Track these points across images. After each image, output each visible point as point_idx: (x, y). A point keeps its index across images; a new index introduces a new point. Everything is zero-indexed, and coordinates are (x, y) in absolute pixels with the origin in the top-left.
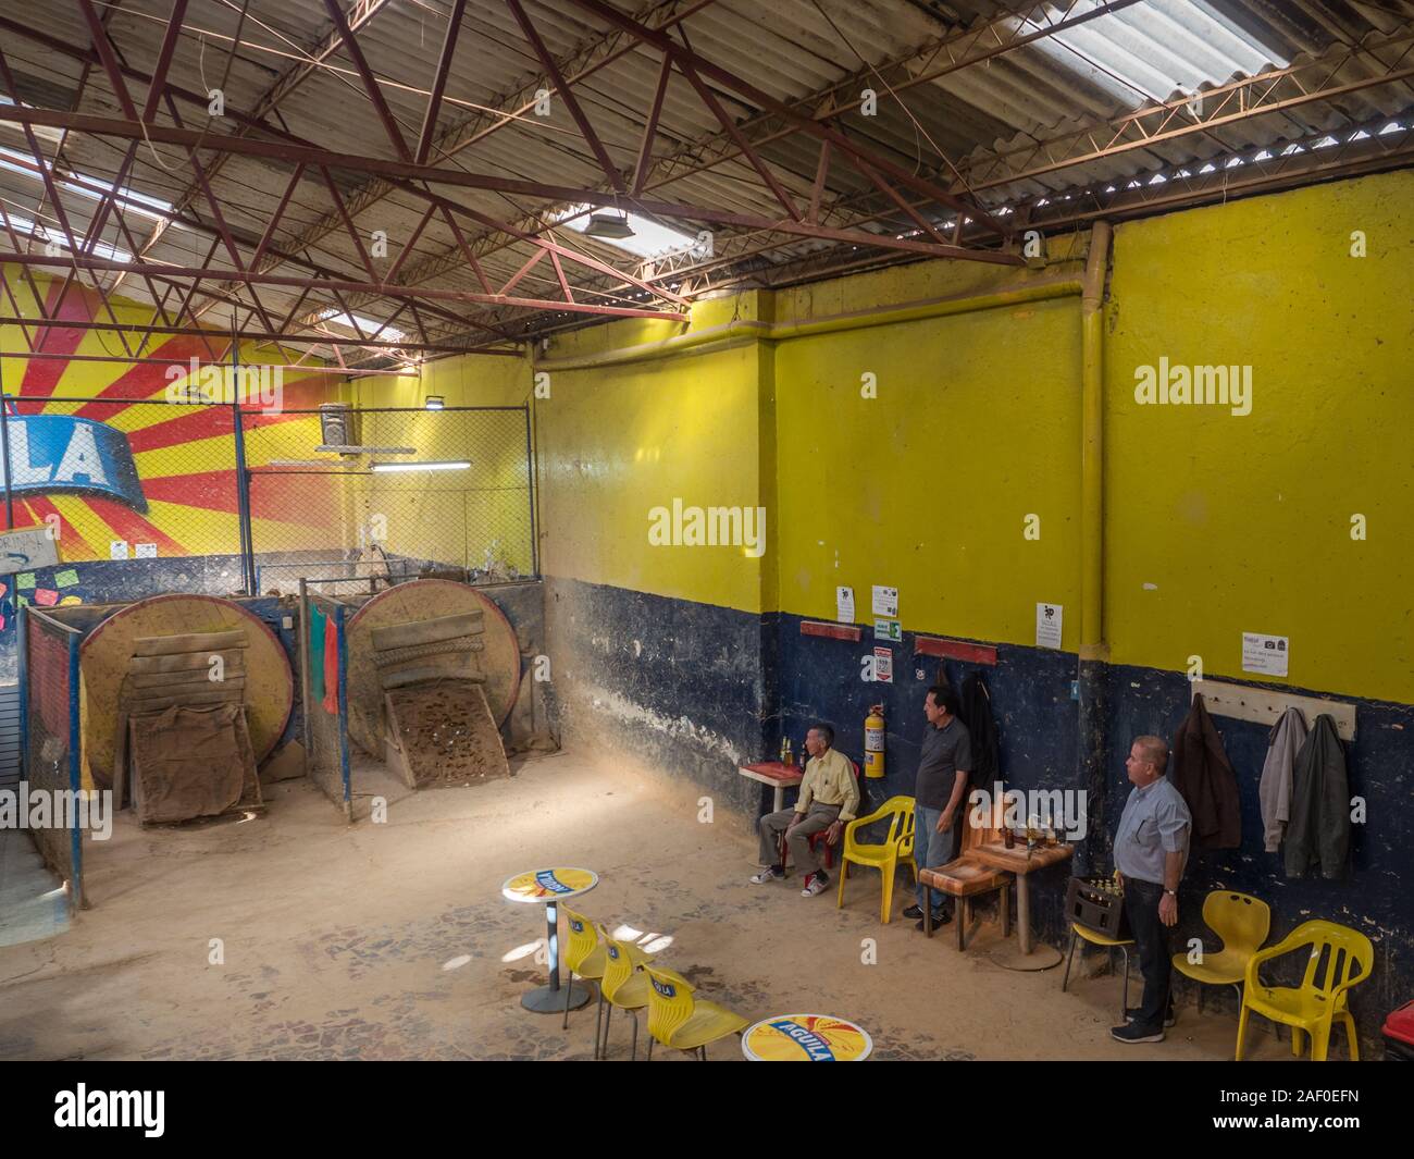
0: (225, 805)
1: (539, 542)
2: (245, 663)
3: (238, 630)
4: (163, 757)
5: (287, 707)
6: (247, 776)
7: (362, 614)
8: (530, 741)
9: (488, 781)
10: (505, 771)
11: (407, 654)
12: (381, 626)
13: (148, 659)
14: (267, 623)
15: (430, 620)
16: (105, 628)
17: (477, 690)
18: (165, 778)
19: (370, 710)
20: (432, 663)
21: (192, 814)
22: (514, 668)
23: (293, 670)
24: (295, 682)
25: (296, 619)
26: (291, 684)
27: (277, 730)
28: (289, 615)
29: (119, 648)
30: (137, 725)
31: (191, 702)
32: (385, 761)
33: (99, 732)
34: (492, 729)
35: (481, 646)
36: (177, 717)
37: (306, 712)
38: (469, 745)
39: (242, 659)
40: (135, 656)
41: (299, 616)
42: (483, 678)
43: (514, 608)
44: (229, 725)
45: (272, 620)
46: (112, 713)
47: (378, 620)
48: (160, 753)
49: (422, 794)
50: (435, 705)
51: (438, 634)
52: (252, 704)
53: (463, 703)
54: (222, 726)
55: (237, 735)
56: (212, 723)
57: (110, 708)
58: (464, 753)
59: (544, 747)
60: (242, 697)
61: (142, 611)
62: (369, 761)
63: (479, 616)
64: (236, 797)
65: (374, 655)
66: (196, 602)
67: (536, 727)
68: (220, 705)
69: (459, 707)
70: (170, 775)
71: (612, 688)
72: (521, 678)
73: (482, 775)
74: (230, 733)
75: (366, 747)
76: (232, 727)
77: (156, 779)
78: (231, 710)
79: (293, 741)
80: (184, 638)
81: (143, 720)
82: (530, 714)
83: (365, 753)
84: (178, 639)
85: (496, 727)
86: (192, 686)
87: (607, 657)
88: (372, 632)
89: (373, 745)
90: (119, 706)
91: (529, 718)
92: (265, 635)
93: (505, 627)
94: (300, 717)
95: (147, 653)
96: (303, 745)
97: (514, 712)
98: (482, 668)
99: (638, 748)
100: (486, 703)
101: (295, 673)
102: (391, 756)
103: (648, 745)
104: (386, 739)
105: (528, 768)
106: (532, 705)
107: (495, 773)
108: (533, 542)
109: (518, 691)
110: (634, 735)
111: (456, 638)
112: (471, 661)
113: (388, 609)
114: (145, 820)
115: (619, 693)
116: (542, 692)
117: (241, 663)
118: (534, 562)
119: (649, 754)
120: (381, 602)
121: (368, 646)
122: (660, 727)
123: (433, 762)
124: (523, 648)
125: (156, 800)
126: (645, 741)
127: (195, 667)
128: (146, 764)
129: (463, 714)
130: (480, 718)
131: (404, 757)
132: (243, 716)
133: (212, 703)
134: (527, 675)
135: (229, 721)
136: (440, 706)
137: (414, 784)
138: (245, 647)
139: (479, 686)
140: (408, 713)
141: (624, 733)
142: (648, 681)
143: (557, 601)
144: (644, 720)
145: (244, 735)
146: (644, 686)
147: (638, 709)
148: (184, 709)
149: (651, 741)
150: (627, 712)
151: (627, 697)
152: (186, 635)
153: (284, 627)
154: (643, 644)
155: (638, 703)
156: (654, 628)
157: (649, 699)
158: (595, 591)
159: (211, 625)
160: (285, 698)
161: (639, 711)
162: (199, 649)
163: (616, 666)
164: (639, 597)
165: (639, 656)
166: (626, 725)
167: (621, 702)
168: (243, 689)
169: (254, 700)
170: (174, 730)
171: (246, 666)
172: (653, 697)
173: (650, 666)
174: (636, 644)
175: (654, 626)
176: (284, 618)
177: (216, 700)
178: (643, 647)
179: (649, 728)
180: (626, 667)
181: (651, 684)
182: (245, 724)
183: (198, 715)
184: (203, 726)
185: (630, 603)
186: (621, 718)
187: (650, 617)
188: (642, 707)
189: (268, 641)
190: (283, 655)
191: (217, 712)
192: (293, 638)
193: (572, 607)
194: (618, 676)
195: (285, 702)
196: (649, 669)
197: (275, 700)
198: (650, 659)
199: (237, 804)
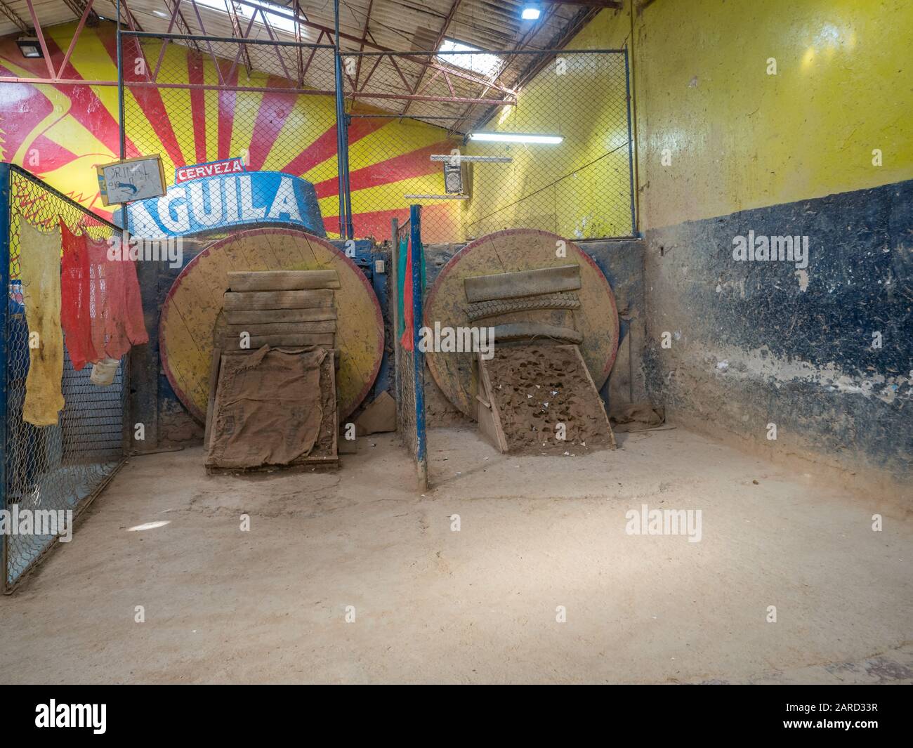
0: (295, 454)
1: (637, 196)
2: (336, 305)
3: (331, 270)
4: (243, 396)
5: (378, 356)
6: (325, 423)
7: (454, 262)
8: (630, 411)
9: (590, 451)
10: (610, 441)
11: (501, 307)
12: (474, 276)
13: (241, 295)
14: (361, 266)
15: (524, 271)
16: (201, 259)
17: (574, 350)
18: (240, 419)
19: (462, 365)
20: (526, 319)
21: (259, 460)
22: (612, 330)
23: (384, 317)
24: (387, 330)
25: (388, 263)
26: (383, 331)
27: (368, 380)
28: (382, 259)
29: (214, 282)
30: (227, 362)
31: (283, 343)
32: (477, 422)
33: (195, 368)
34: (592, 393)
35: (578, 304)
36: (266, 357)
37: (397, 362)
38: (567, 408)
39: (333, 301)
40: (229, 291)
41: (390, 260)
42: (580, 339)
43: (612, 266)
44: (316, 368)
45: (364, 264)
46: (207, 349)
47: (471, 268)
48: (241, 392)
49: (514, 459)
50: (530, 363)
51: (533, 287)
52: (344, 349)
53: (560, 363)
54: (310, 369)
55: (321, 379)
56: (299, 364)
57: (206, 343)
58: (562, 417)
59: (646, 419)
60: (334, 341)
61: (236, 243)
62: (462, 420)
63: (574, 272)
64: (308, 446)
65: (466, 306)
67: (635, 397)
68: (311, 348)
69: (554, 366)
70: (246, 415)
71: (749, 343)
72: (620, 343)
73: (584, 444)
74: (316, 376)
75: (456, 403)
76: (319, 370)
77: (231, 419)
78: (320, 353)
79: (384, 393)
80: (276, 275)
81: (235, 357)
82: (627, 382)
83: (457, 412)
84: (270, 275)
85: (596, 391)
86: (285, 326)
87: (742, 304)
88: (465, 282)
89: (465, 403)
90: (214, 343)
91: (628, 387)
92: (357, 278)
93: (603, 284)
94: (392, 368)
95: (241, 287)
96: (394, 398)
97: (612, 379)
98: (579, 327)
99: (803, 420)
100: (583, 364)
101: (387, 321)
102: (483, 414)
103: (825, 416)
104: (479, 398)
105: (633, 441)
106: (631, 373)
107: (597, 443)
108: (632, 195)
109: (615, 356)
110: (794, 404)
111: (551, 293)
112: (567, 320)
113: (482, 257)
114: (209, 463)
115: (765, 347)
116: (641, 359)
117: (332, 306)
118: (633, 217)
119: (828, 430)
120: (474, 249)
121: (460, 296)
122: (853, 389)
123: (527, 425)
124: (621, 310)
125: (226, 441)
126: (816, 410)
127: (287, 306)
128: (225, 402)
129: (559, 375)
130: (578, 379)
131: (496, 415)
132: (332, 361)
133: (304, 346)
134: (626, 339)
135: (316, 364)
136: (535, 364)
137: (506, 448)
138: (337, 289)
139: (576, 347)
140: (500, 369)
141: (773, 401)
142: (827, 323)
143: (662, 254)
144: (815, 381)
145: (329, 379)
146: (816, 333)
147: (804, 366)
148: (275, 350)
149: (833, 410)
150: (779, 371)
151: (779, 351)
152: (278, 272)
153: (377, 271)
154: (815, 273)
155: (804, 358)
156: (841, 243)
157: (828, 350)
158: (722, 225)
159: (303, 263)
160: (376, 346)
161: (805, 369)
162: (291, 286)
163: (759, 313)
164: (808, 207)
165: (805, 291)
166: (776, 390)
167: (768, 360)
168: (334, 333)
169: (345, 345)
170: (261, 369)
171: (337, 309)
172: (837, 346)
173: (830, 301)
174: (799, 276)
175: (842, 239)
176: (377, 261)
177: (308, 343)
178: (816, 276)
179: (828, 392)
180: (777, 312)
181: (832, 327)
182: (332, 368)
183: (288, 356)
184: (290, 367)
185: (787, 221)
186: (767, 381)
187: (831, 230)
188: (812, 363)
189: (360, 284)
190: (375, 300)
191: (307, 354)
192: (386, 283)
193: (683, 257)
194: (762, 325)
195: (376, 350)
196: (827, 306)
197: (367, 347)
198: (831, 291)
199: (307, 454)
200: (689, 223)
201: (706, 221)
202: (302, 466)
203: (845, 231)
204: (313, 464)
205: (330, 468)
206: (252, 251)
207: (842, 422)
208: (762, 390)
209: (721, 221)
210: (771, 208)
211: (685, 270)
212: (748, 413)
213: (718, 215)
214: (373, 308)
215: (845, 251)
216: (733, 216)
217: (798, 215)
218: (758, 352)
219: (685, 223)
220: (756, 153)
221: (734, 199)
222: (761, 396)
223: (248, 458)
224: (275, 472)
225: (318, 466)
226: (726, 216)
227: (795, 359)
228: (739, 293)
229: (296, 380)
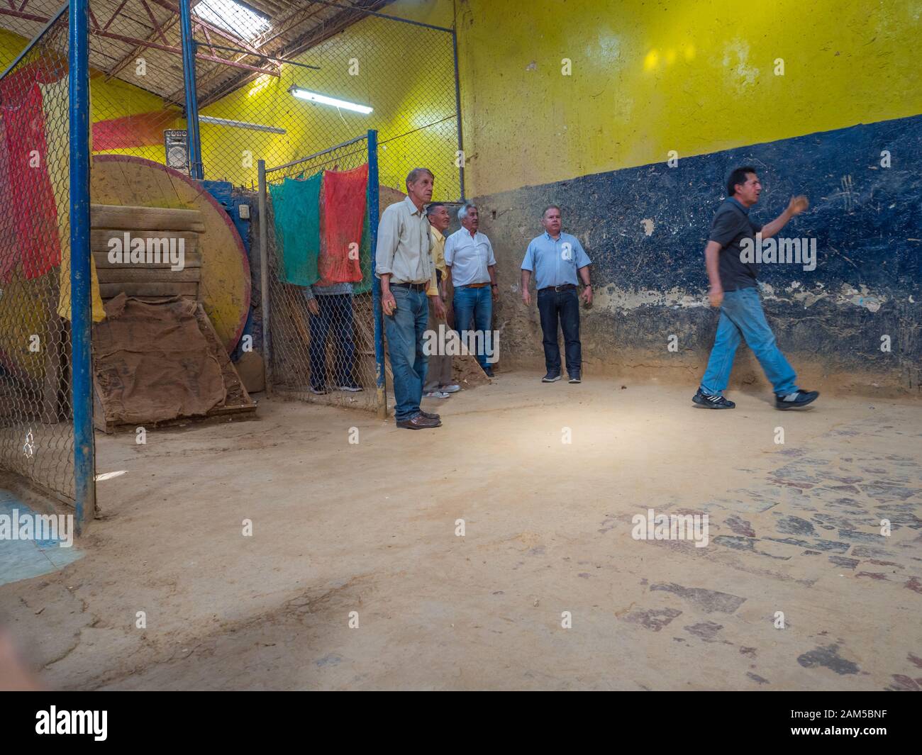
0: (211, 403)
2: (200, 251)
3: (192, 211)
4: (118, 347)
5: (245, 309)
6: (226, 373)
18: (126, 372)
21: (171, 413)
23: (251, 267)
25: (253, 210)
26: (249, 281)
28: (246, 203)
31: (139, 293)
36: (127, 307)
37: (265, 315)
39: (197, 246)
41: (256, 205)
44: (190, 318)
48: (114, 343)
52: (210, 301)
55: (201, 329)
56: (169, 314)
60: (197, 291)
64: (221, 394)
66: (146, 169)
68: (176, 298)
70: (132, 369)
74: (193, 326)
76: (195, 320)
78: (189, 304)
80: (132, 211)
84: (124, 211)
86: (142, 273)
94: (256, 323)
96: (264, 354)
101: (254, 276)
107: (475, 380)
115: (613, 285)
117: (196, 251)
125: (119, 396)
132: (202, 311)
133: (165, 296)
135: (190, 314)
138: (202, 232)
141: (621, 326)
142: (670, 258)
143: (494, 218)
144: (661, 304)
145: (208, 330)
146: (661, 267)
147: (650, 294)
148: (132, 300)
149: (678, 323)
150: (625, 302)
151: (627, 286)
152: (135, 207)
153: (241, 217)
154: (660, 220)
155: (650, 287)
156: (683, 196)
157: (672, 278)
158: (564, 188)
159: (163, 199)
160: (243, 298)
161: (651, 296)
162: (150, 225)
163: (605, 258)
164: (653, 169)
165: (650, 235)
166: (623, 317)
167: (615, 294)
168: (198, 283)
169: (209, 296)
170: (125, 320)
171: (201, 255)
172: (681, 274)
173: (674, 241)
174: (645, 224)
175: (683, 193)
176: (240, 206)
177: (169, 293)
178: (660, 223)
179: (673, 310)
180: (623, 254)
181: (676, 260)
182: (207, 319)
183: (151, 306)
184: (159, 318)
185: (633, 182)
186: (614, 312)
187: (674, 187)
188: (658, 290)
189: (226, 228)
190: (242, 248)
191: (172, 305)
192: (249, 231)
193: (520, 218)
194: (608, 267)
195: (242, 302)
196: (671, 245)
197: (233, 300)
198: (675, 233)
199: (223, 403)
200: (527, 188)
201: (548, 186)
202: (217, 417)
203: (687, 186)
204: (229, 414)
205: (247, 417)
206: (101, 180)
207: (686, 331)
208: (609, 320)
209: (564, 184)
210: (617, 171)
211: (522, 229)
212: (594, 341)
213: (561, 180)
214: (239, 256)
215: (688, 201)
216: (577, 180)
217: (644, 176)
218: (605, 289)
219: (522, 188)
220: (601, 128)
221: (578, 165)
222: (608, 325)
223: (157, 412)
224: (188, 426)
225: (235, 415)
226: (569, 180)
227: (641, 290)
228: (584, 243)
229: (173, 331)
